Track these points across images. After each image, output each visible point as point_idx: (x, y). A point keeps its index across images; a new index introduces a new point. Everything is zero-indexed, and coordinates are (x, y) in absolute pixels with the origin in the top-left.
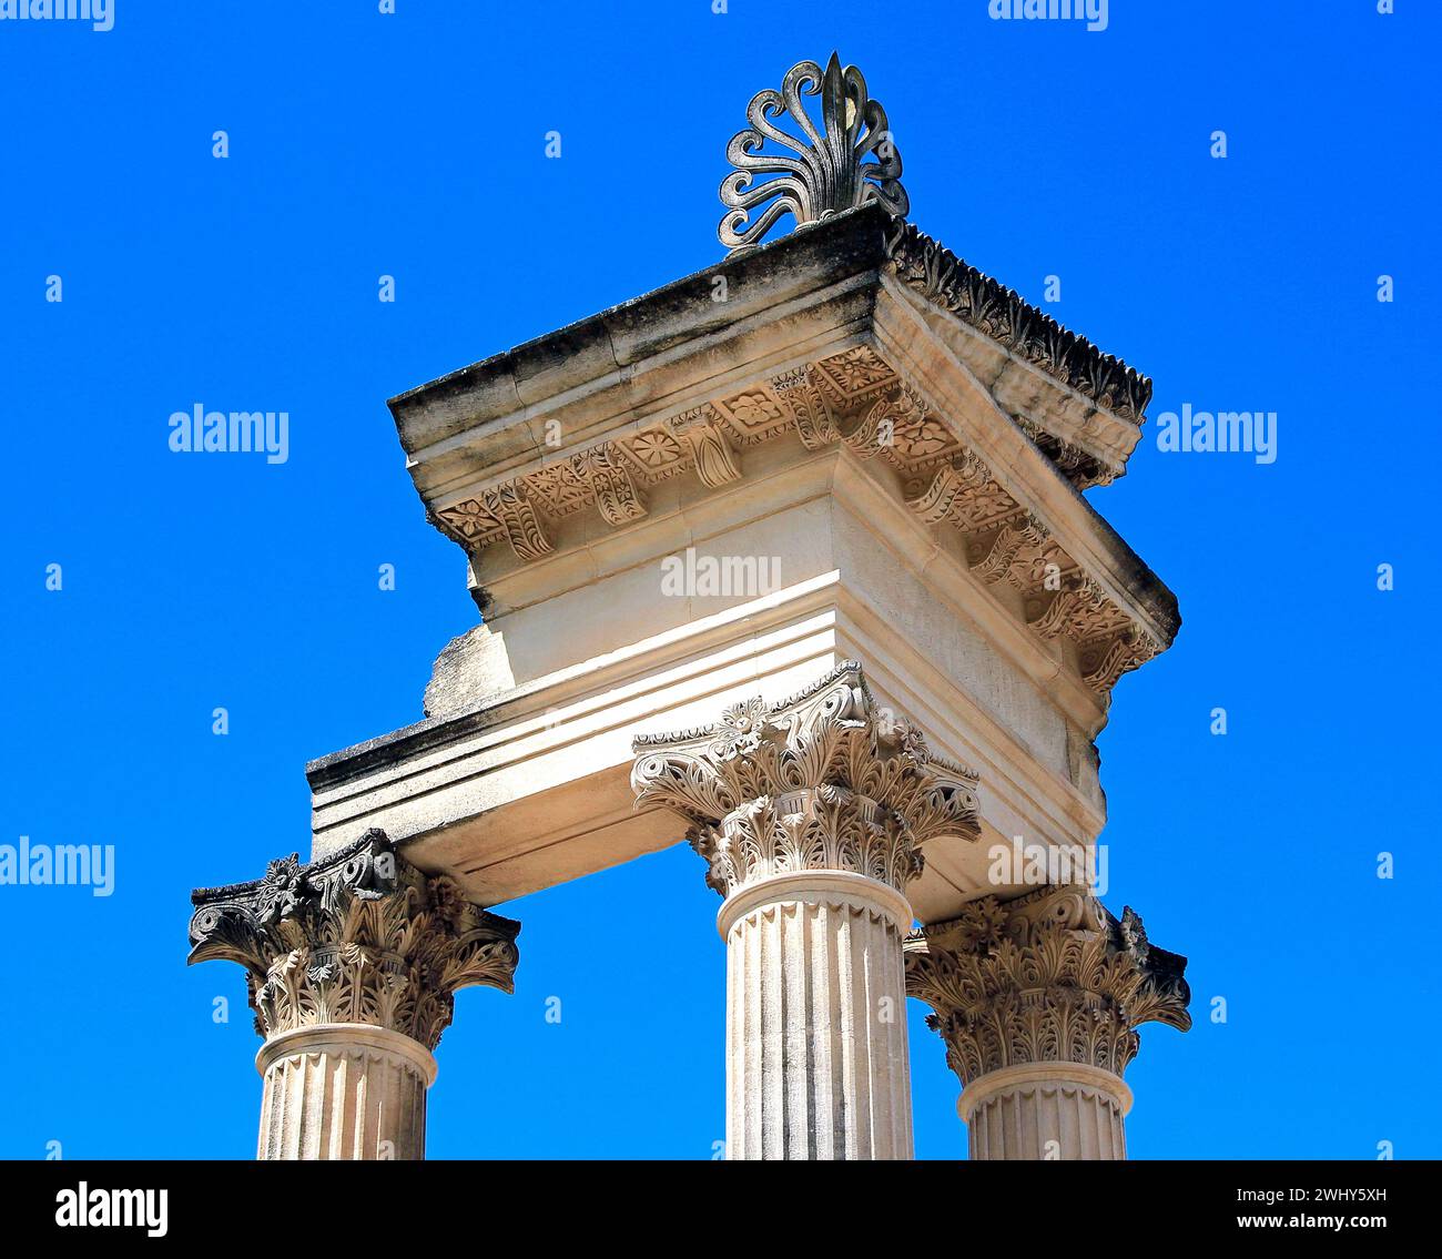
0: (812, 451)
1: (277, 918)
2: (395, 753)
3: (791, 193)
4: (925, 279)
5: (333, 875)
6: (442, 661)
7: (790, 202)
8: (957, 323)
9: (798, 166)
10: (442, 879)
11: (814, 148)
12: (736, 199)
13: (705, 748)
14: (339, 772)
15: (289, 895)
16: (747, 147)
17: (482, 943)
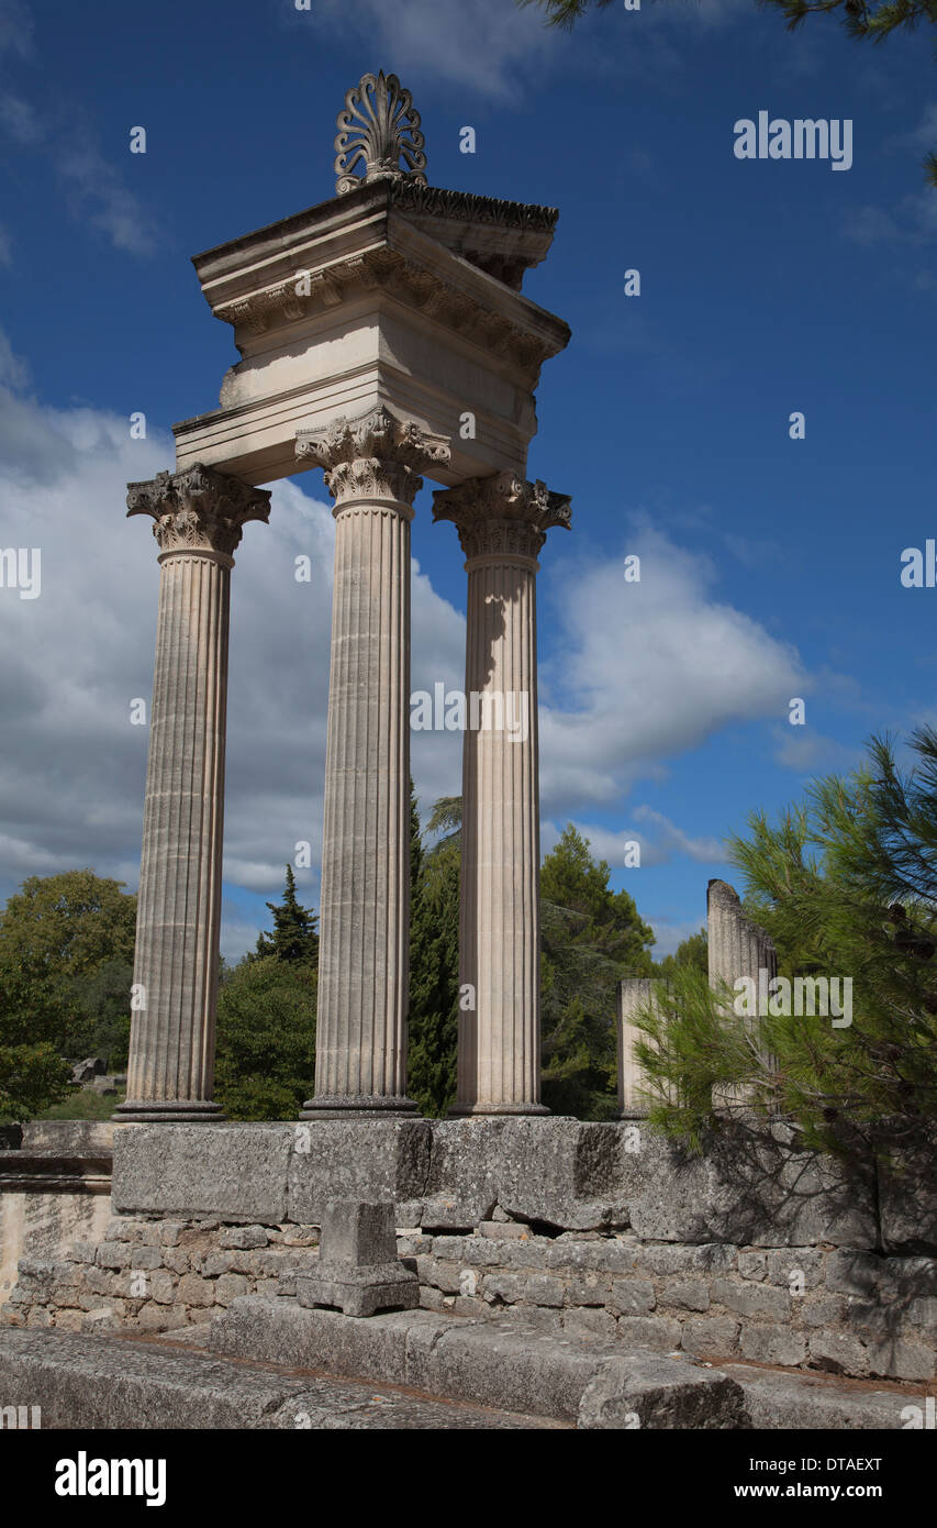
0: (371, 291)
1: (160, 500)
2: (207, 422)
3: (363, 148)
4: (414, 206)
5: (183, 480)
6: (227, 378)
7: (363, 152)
8: (436, 220)
9: (366, 133)
10: (232, 479)
11: (372, 122)
12: (341, 148)
13: (324, 436)
14: (186, 429)
15: (164, 489)
16: (345, 120)
17: (253, 503)
